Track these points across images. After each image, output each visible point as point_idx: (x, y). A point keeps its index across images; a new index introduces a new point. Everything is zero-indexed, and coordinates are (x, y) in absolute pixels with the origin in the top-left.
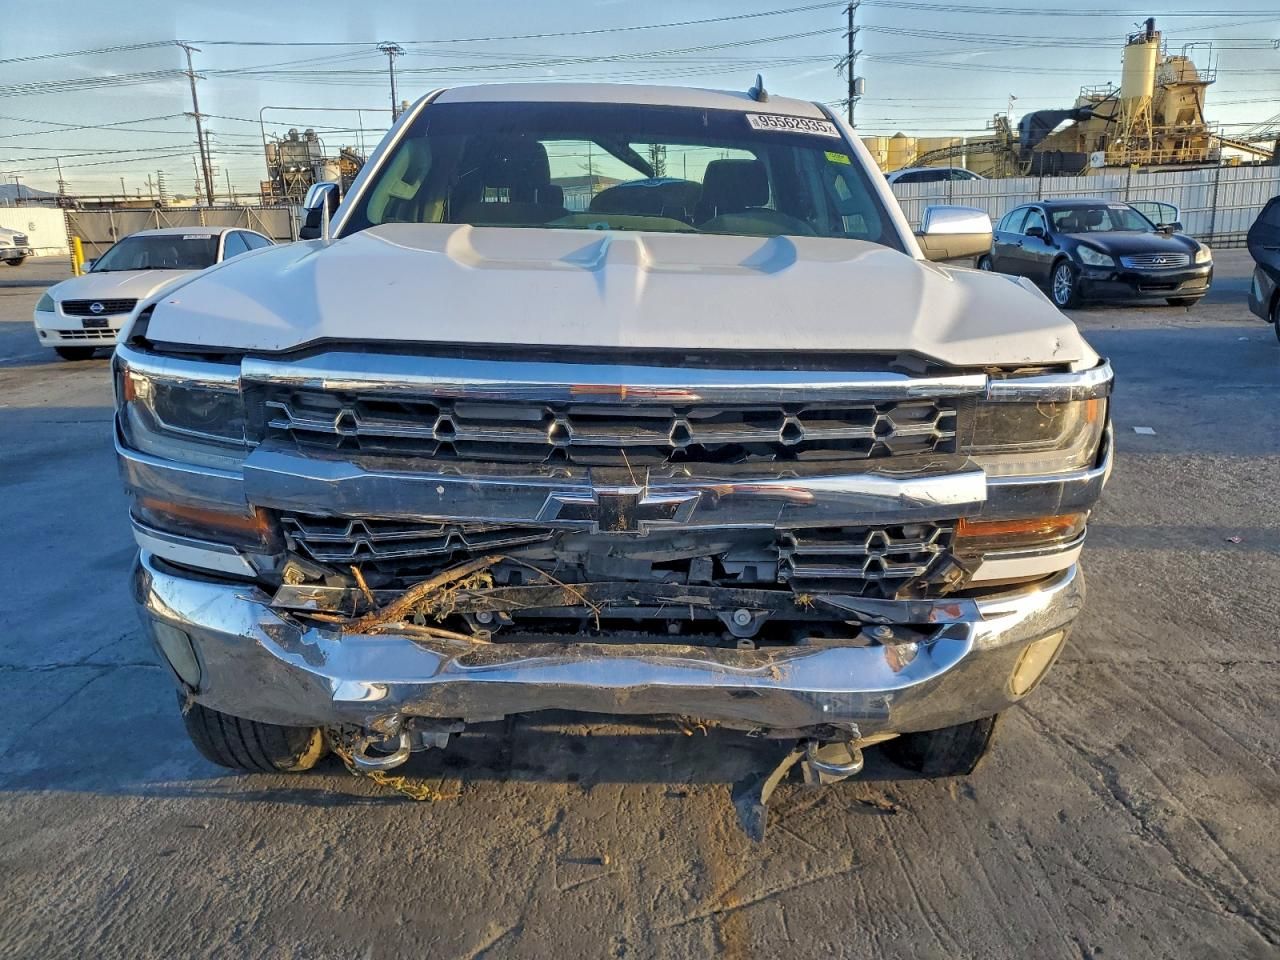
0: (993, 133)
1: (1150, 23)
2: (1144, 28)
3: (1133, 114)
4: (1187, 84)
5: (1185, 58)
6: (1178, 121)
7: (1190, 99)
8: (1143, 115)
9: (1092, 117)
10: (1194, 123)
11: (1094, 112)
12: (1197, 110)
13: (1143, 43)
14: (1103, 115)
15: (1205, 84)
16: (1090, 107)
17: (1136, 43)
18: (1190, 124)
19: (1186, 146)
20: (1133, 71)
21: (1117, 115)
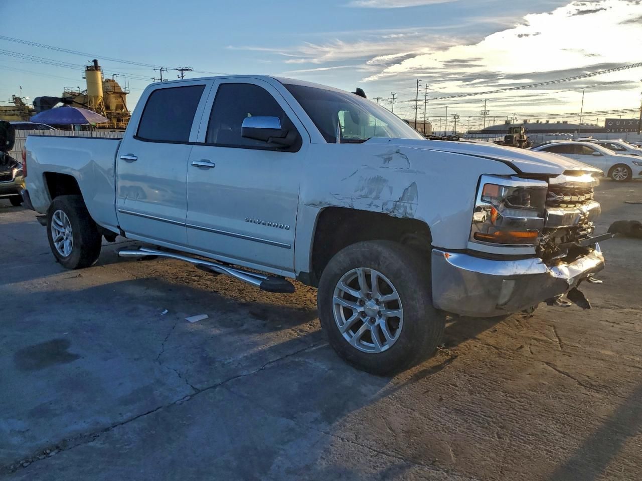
0: (14, 105)
1: (95, 61)
2: (93, 64)
3: (96, 103)
4: (117, 93)
5: (114, 81)
6: (116, 109)
7: (120, 100)
8: (100, 105)
9: (74, 103)
10: (123, 111)
11: (74, 100)
12: (123, 105)
13: (93, 70)
14: (79, 102)
15: (125, 94)
16: (71, 98)
17: (90, 70)
18: (122, 111)
19: (122, 121)
20: (92, 82)
21: (87, 103)
